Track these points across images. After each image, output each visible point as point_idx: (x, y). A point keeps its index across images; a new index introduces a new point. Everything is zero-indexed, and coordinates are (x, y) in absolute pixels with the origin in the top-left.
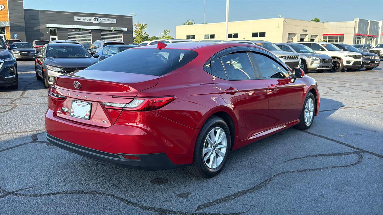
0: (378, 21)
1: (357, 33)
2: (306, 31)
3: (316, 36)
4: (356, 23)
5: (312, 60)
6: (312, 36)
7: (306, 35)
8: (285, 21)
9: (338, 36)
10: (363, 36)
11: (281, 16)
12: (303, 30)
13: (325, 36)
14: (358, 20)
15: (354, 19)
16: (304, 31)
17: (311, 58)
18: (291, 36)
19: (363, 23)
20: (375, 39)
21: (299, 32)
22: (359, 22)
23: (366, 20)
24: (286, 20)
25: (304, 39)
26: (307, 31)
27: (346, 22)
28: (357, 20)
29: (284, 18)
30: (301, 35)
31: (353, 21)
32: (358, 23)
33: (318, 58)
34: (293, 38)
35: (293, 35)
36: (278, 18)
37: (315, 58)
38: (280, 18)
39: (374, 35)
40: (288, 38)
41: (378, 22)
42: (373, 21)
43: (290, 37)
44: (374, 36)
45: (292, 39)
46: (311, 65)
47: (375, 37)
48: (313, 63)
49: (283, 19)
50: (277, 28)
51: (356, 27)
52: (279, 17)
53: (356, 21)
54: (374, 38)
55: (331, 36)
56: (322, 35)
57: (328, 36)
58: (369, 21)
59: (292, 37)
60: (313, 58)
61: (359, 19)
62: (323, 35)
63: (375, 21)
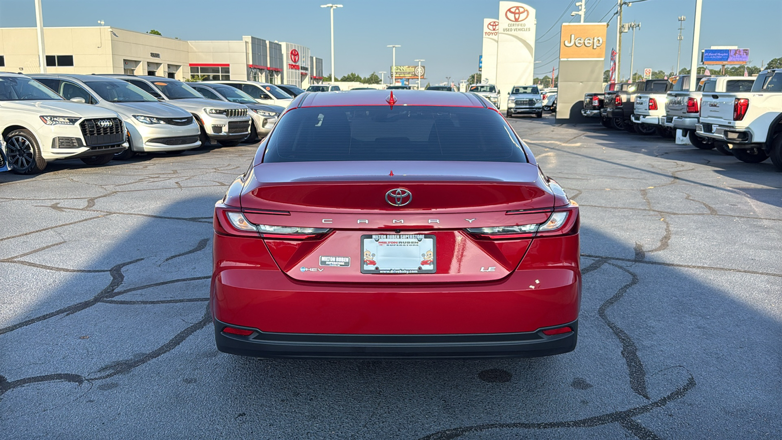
0: (280, 43)
1: (251, 63)
2: (157, 56)
3: (178, 67)
4: (247, 44)
5: (263, 117)
6: (169, 66)
7: (158, 65)
8: (115, 35)
9: (218, 69)
10: (262, 69)
11: (103, 23)
12: (152, 54)
13: (194, 68)
14: (251, 39)
15: (243, 37)
16: (155, 57)
17: (261, 114)
18: (130, 64)
19: (258, 44)
20: (280, 76)
21: (145, 57)
22: (252, 43)
23: (263, 40)
24: (115, 31)
25: (155, 72)
26: (159, 57)
27: (230, 41)
28: (248, 39)
29: (111, 28)
30: (149, 64)
31: (242, 40)
32: (250, 45)
33: (273, 114)
34: (134, 70)
35: (134, 64)
36: (99, 27)
37: (269, 114)
38: (101, 27)
39: (276, 67)
40: (125, 69)
41: (281, 45)
42: (273, 42)
43: (128, 68)
44: (278, 69)
45: (131, 71)
46: (263, 126)
47: (279, 71)
48: (267, 122)
49: (108, 29)
50: (98, 47)
51: (247, 52)
52: (100, 25)
53: (247, 41)
54: (278, 73)
55: (205, 68)
56: (188, 65)
57: (199, 67)
58: (267, 42)
59: (132, 68)
60: (265, 113)
61: (252, 37)
62: (190, 65)
63: (276, 42)
